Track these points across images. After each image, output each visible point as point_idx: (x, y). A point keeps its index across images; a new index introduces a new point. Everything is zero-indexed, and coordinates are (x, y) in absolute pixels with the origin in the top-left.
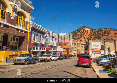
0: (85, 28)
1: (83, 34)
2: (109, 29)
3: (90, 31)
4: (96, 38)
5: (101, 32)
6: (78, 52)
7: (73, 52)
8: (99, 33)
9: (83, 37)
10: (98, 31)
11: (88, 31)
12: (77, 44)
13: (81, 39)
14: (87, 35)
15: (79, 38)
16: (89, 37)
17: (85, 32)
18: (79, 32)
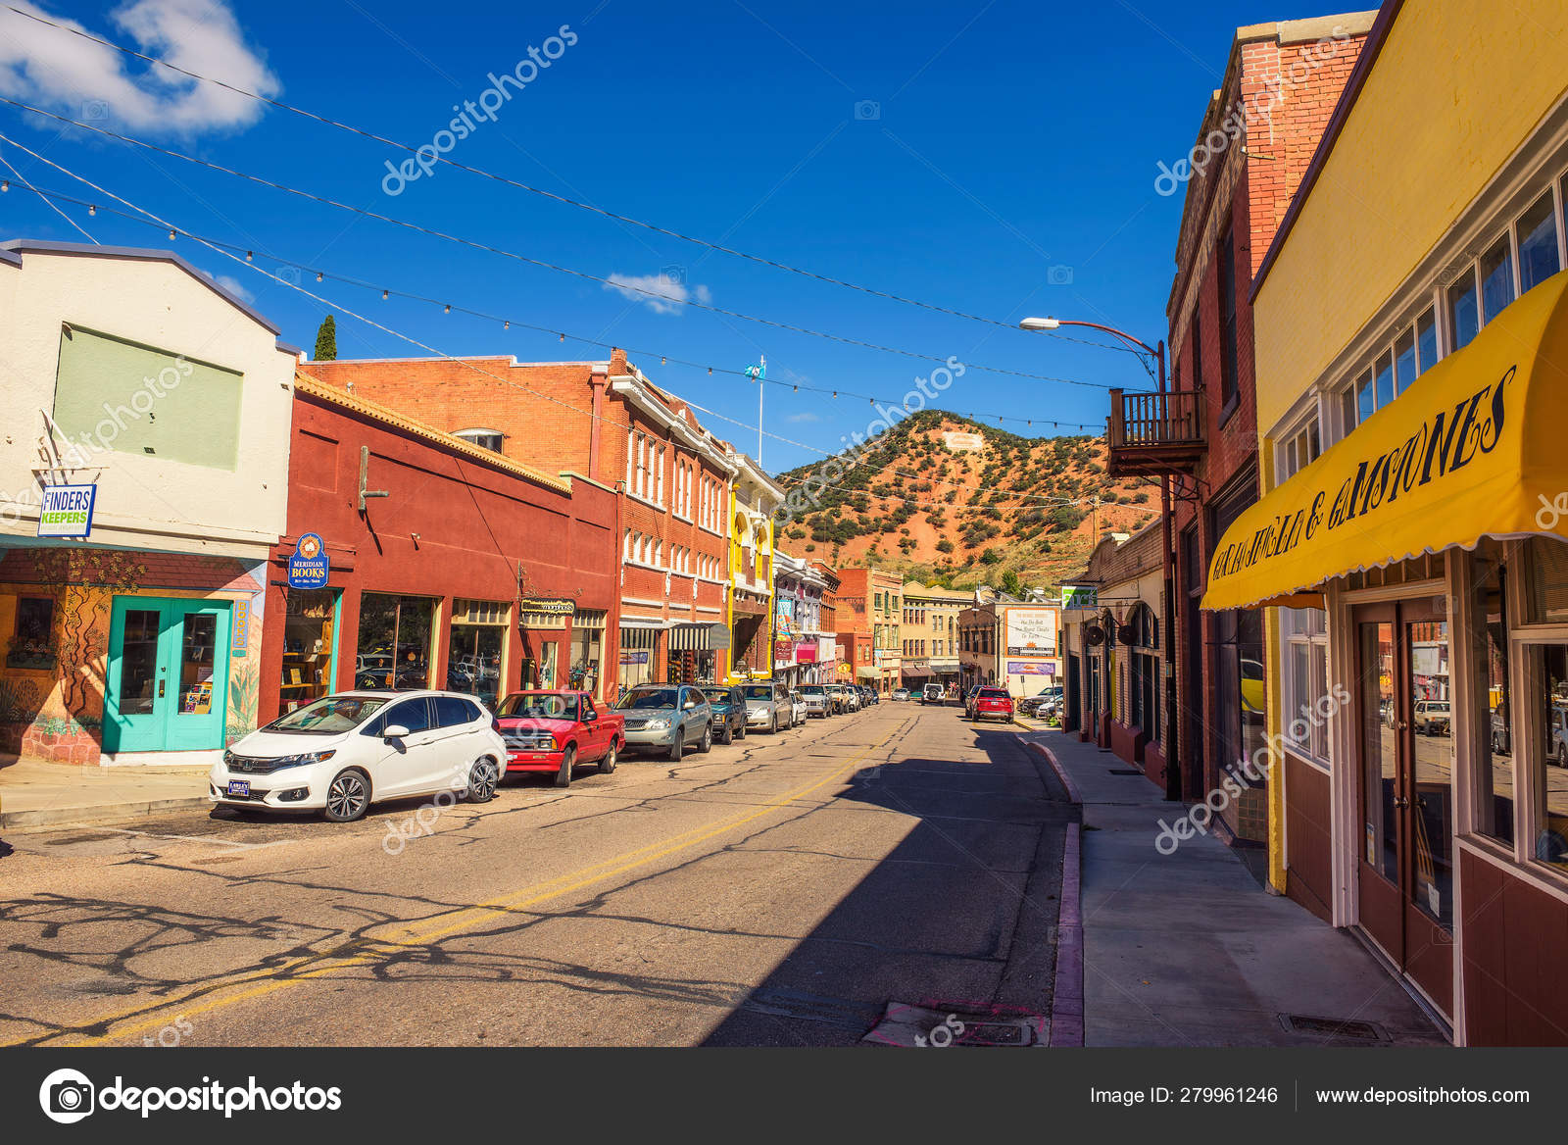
0: (945, 423)
1: (922, 478)
3: (985, 462)
4: (1037, 519)
5: (1079, 468)
6: (908, 657)
7: (877, 661)
8: (1066, 481)
9: (926, 515)
10: (1057, 463)
11: (968, 457)
12: (905, 603)
13: (907, 532)
14: (958, 498)
15: (884, 522)
16: (974, 517)
17: (943, 467)
18: (891, 461)
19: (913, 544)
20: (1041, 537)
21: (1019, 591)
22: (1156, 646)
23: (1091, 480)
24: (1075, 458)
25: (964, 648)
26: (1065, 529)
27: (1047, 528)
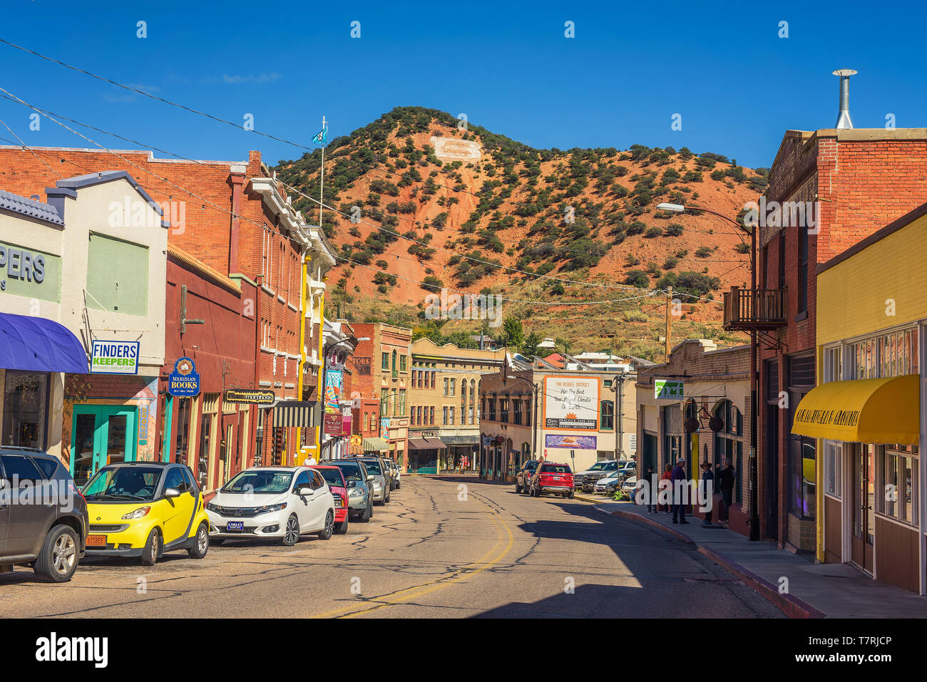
0: (433, 126)
1: (403, 197)
2: (691, 166)
3: (483, 177)
4: (546, 253)
5: (600, 189)
6: (416, 426)
7: (384, 431)
8: (583, 206)
9: (407, 244)
10: (573, 182)
11: (462, 171)
12: (414, 363)
13: (383, 265)
14: (449, 222)
15: (355, 251)
16: (469, 247)
17: (430, 181)
18: (364, 172)
19: (392, 280)
20: (552, 276)
21: (524, 343)
22: (739, 433)
23: (613, 205)
24: (595, 177)
25: (487, 417)
26: (581, 266)
27: (559, 264)
